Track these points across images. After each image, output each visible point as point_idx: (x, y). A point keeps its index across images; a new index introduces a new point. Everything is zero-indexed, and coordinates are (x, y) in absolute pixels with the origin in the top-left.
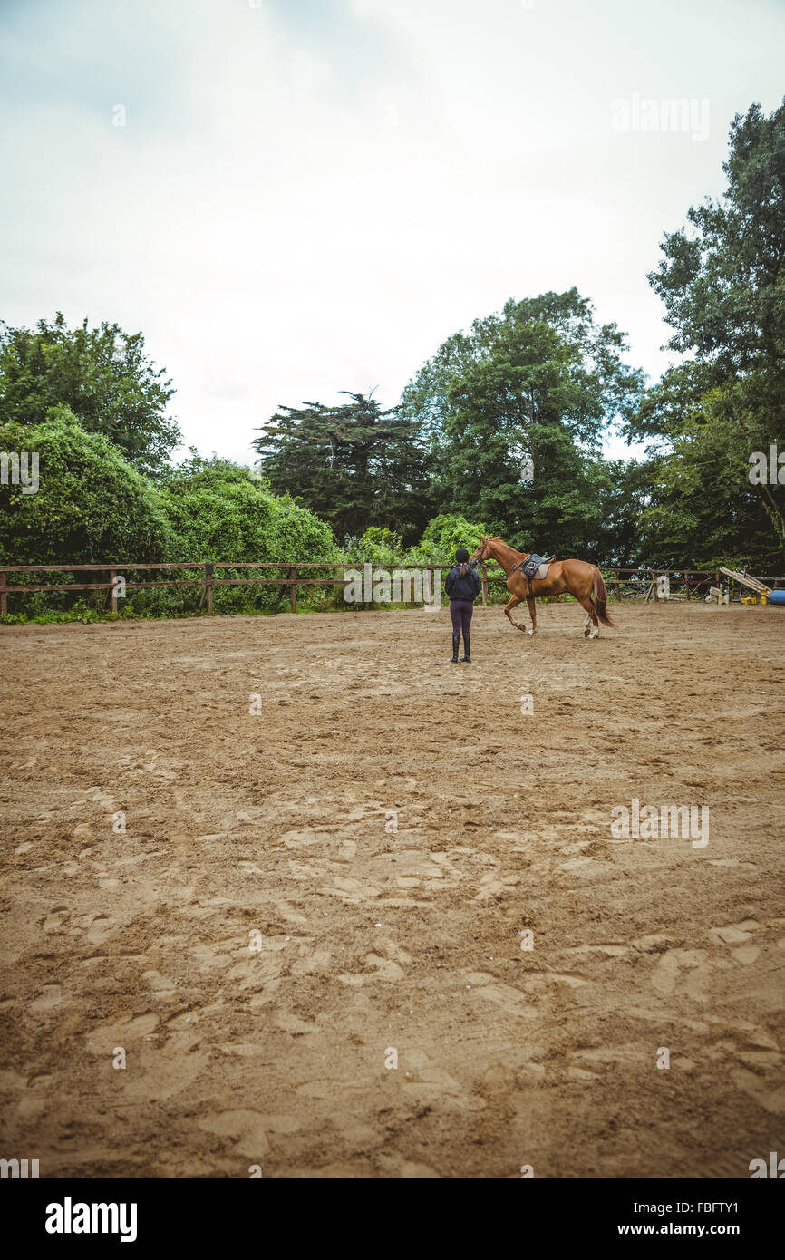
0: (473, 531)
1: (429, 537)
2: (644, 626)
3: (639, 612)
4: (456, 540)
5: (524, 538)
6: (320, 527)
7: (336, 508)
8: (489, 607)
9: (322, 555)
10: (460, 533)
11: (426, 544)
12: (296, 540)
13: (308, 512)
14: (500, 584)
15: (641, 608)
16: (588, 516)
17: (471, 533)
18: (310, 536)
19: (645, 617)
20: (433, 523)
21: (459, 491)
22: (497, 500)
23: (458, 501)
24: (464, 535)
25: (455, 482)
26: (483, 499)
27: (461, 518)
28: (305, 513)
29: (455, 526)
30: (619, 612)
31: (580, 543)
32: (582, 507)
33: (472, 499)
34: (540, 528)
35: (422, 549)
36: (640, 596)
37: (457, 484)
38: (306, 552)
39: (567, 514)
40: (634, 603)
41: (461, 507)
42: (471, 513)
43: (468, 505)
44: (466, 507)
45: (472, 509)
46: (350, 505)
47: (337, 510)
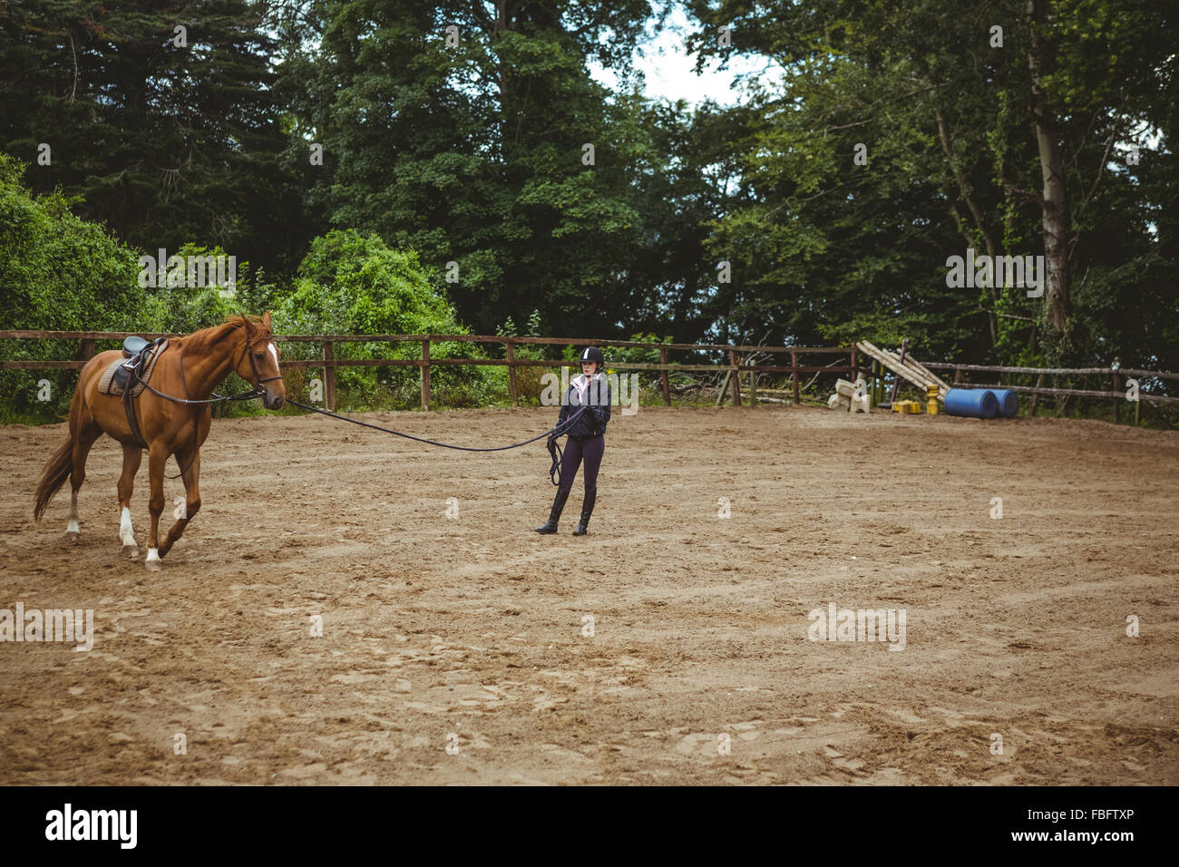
0: (398, 265)
1: (312, 272)
2: (709, 454)
3: (702, 427)
4: (367, 281)
5: (484, 265)
6: (122, 258)
8: (432, 413)
9: (128, 313)
10: (374, 269)
11: (305, 287)
12: (79, 282)
13: (98, 228)
14: (449, 370)
15: (705, 418)
16: (611, 226)
17: (396, 269)
18: (106, 275)
19: (712, 437)
20: (320, 245)
21: (350, 161)
22: (430, 187)
23: (347, 181)
24: (382, 272)
25: (343, 142)
26: (400, 181)
27: (375, 238)
29: (364, 253)
30: (667, 427)
31: (597, 279)
32: (600, 205)
33: (377, 180)
34: (518, 248)
35: (299, 295)
36: (706, 393)
37: (348, 147)
39: (572, 219)
40: (695, 409)
41: (354, 197)
42: (375, 208)
43: (368, 192)
44: (364, 196)
45: (376, 200)
46: (116, 179)
47: (87, 189)
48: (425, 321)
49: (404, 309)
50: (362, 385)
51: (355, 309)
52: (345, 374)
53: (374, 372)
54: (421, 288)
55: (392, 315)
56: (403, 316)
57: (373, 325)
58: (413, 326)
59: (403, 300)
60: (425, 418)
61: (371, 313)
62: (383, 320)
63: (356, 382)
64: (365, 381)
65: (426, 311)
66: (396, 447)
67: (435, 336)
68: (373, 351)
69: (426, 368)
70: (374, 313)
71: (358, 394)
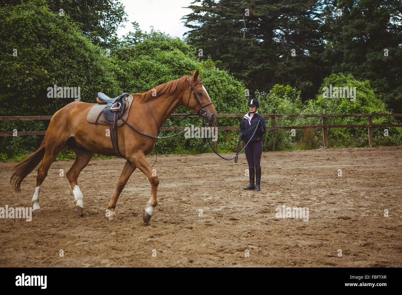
0: (360, 87)
6: (235, 85)
7: (248, 69)
8: (374, 148)
9: (237, 107)
11: (321, 98)
12: (216, 95)
13: (226, 73)
18: (228, 92)
20: (327, 80)
21: (348, 54)
23: (347, 62)
25: (345, 47)
26: (368, 60)
27: (350, 76)
28: (223, 74)
33: (359, 60)
35: (318, 101)
37: (347, 48)
38: (225, 105)
41: (350, 67)
42: (359, 71)
43: (356, 65)
44: (354, 67)
45: (359, 68)
46: (259, 67)
47: (249, 71)
48: (371, 110)
49: (363, 104)
50: (343, 137)
51: (341, 106)
52: (336, 133)
53: (349, 132)
54: (370, 96)
55: (357, 107)
56: (362, 108)
57: (349, 112)
58: (367, 112)
59: (362, 101)
60: (370, 150)
61: (348, 107)
62: (353, 110)
63: (340, 136)
64: (344, 136)
65: (373, 106)
66: (351, 162)
67: (376, 115)
68: (348, 122)
69: (370, 128)
70: (349, 107)
71: (341, 141)
